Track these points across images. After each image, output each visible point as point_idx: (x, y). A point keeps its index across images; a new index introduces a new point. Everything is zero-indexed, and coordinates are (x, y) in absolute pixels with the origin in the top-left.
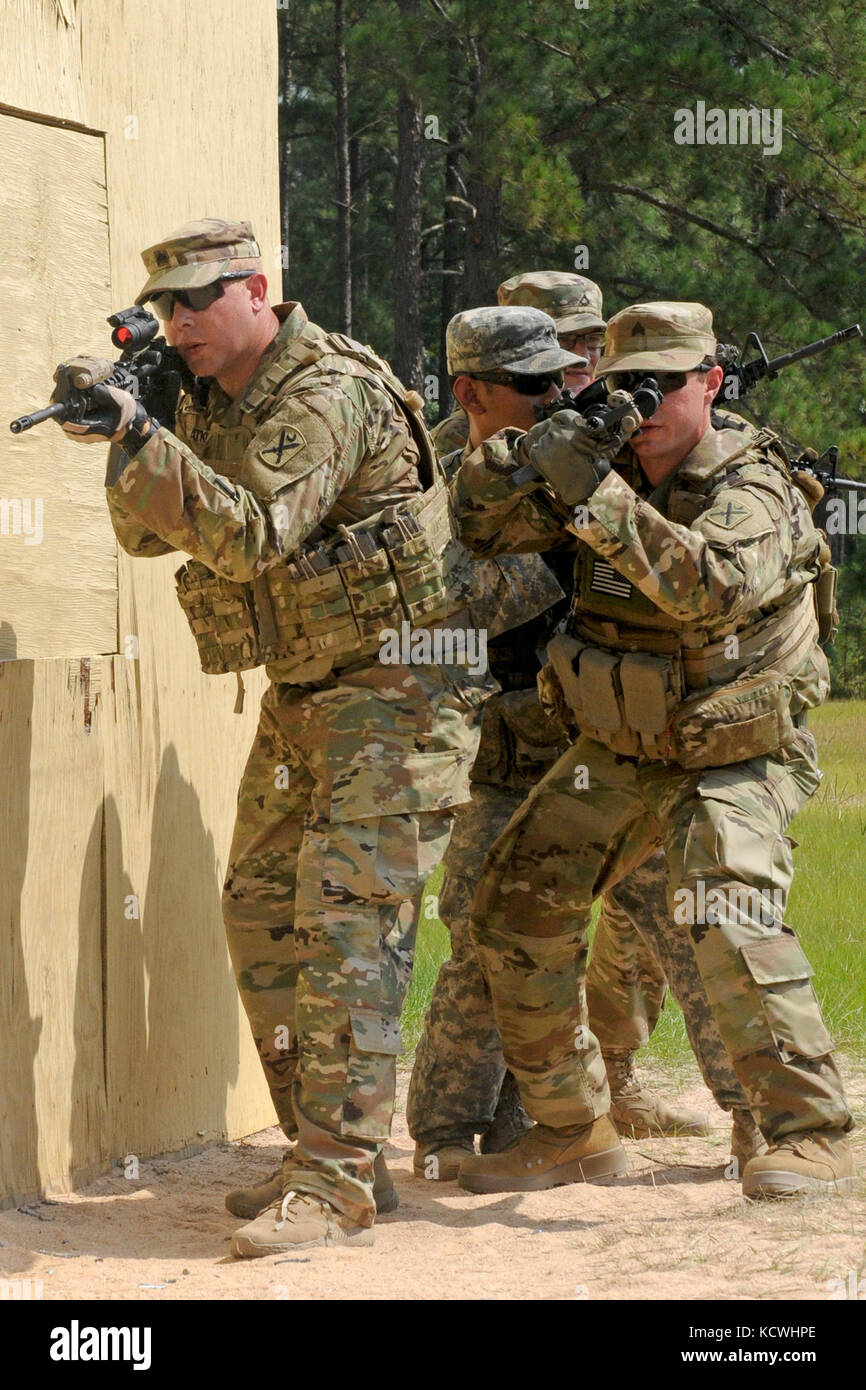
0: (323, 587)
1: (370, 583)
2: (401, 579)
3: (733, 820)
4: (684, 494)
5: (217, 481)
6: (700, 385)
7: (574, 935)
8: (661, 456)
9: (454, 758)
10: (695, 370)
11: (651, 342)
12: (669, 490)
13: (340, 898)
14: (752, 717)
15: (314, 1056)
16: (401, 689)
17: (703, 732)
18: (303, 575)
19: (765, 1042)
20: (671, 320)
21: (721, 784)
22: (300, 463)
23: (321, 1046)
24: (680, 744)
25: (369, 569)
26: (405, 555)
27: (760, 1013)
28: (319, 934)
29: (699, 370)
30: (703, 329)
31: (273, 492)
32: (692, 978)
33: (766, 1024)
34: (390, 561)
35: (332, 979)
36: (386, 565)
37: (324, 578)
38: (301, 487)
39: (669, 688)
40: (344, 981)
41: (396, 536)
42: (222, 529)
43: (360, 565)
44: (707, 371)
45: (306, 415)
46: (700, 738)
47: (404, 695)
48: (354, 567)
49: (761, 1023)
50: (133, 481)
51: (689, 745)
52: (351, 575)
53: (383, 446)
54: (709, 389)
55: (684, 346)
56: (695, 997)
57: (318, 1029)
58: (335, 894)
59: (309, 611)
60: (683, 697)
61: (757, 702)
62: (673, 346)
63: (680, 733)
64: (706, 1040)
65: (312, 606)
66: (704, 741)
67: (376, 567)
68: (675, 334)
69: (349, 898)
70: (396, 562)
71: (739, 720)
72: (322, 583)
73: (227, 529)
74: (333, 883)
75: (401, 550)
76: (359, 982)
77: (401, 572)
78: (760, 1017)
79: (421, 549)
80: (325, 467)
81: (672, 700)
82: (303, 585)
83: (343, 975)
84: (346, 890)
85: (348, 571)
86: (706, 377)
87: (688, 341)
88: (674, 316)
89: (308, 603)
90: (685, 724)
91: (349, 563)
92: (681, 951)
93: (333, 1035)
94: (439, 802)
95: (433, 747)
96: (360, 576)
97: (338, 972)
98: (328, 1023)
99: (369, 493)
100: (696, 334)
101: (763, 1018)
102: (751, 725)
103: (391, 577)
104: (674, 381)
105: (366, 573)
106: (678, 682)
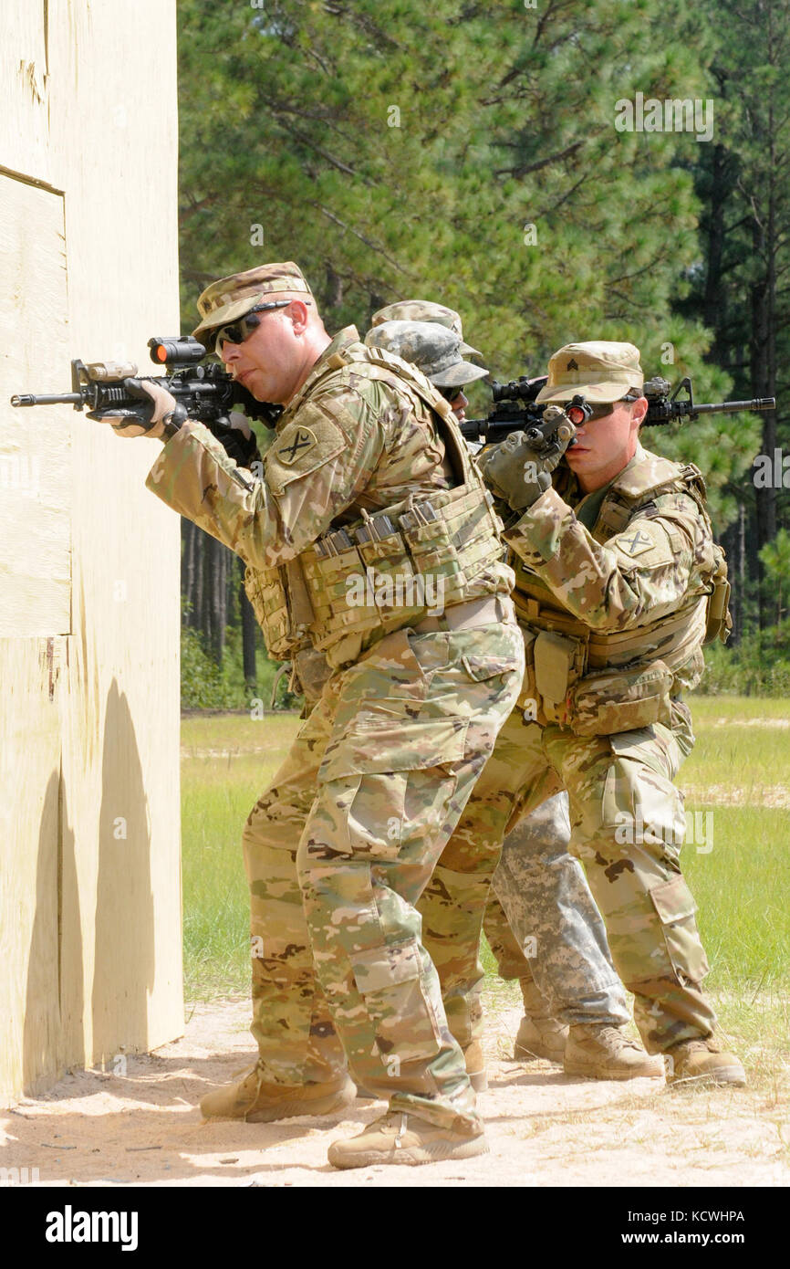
0: (344, 565)
1: (386, 563)
2: (417, 562)
3: (643, 779)
4: (615, 506)
5: (235, 473)
6: (626, 413)
7: (485, 876)
8: (592, 473)
9: (450, 724)
10: (621, 401)
11: (583, 376)
12: (600, 502)
13: (323, 854)
14: (638, 698)
15: (337, 1005)
16: (399, 660)
17: (596, 707)
18: (326, 554)
19: (666, 969)
20: (602, 358)
21: (629, 745)
22: (309, 461)
23: (339, 994)
24: (575, 713)
25: (384, 550)
26: (420, 539)
27: (662, 945)
28: (309, 891)
29: (624, 401)
30: (631, 365)
31: (280, 488)
32: (543, 912)
33: (667, 953)
34: (407, 546)
35: (327, 932)
36: (401, 549)
37: (343, 557)
38: (309, 482)
39: (573, 667)
40: (337, 931)
41: (413, 522)
42: (235, 516)
43: (376, 546)
44: (632, 401)
45: (319, 417)
46: (593, 711)
47: (402, 667)
48: (370, 548)
49: (662, 953)
50: (162, 472)
51: (583, 716)
52: (368, 554)
53: (400, 443)
54: (635, 417)
55: (612, 380)
56: (545, 928)
57: (330, 981)
58: (317, 850)
59: (332, 588)
60: (584, 674)
61: (644, 686)
62: (601, 380)
63: (576, 706)
64: (555, 965)
65: (334, 584)
66: (596, 715)
67: (390, 549)
68: (606, 371)
69: (331, 854)
70: (411, 545)
71: (627, 700)
72: (342, 562)
73: (239, 517)
74: (317, 842)
75: (416, 533)
76: (351, 929)
77: (416, 555)
78: (662, 949)
79: (436, 534)
80: (336, 464)
81: (574, 676)
82: (326, 563)
83: (336, 926)
84: (326, 846)
85: (366, 551)
86: (632, 407)
87: (616, 376)
88: (604, 354)
89: (330, 581)
90: (581, 698)
91: (366, 544)
92: (532, 889)
93: (345, 983)
94: (428, 762)
95: (427, 714)
96: (375, 557)
97: (330, 923)
98: (337, 974)
99: (387, 486)
100: (622, 369)
101: (665, 949)
102: (638, 704)
103: (407, 558)
104: (605, 409)
105: (382, 554)
106: (581, 662)
